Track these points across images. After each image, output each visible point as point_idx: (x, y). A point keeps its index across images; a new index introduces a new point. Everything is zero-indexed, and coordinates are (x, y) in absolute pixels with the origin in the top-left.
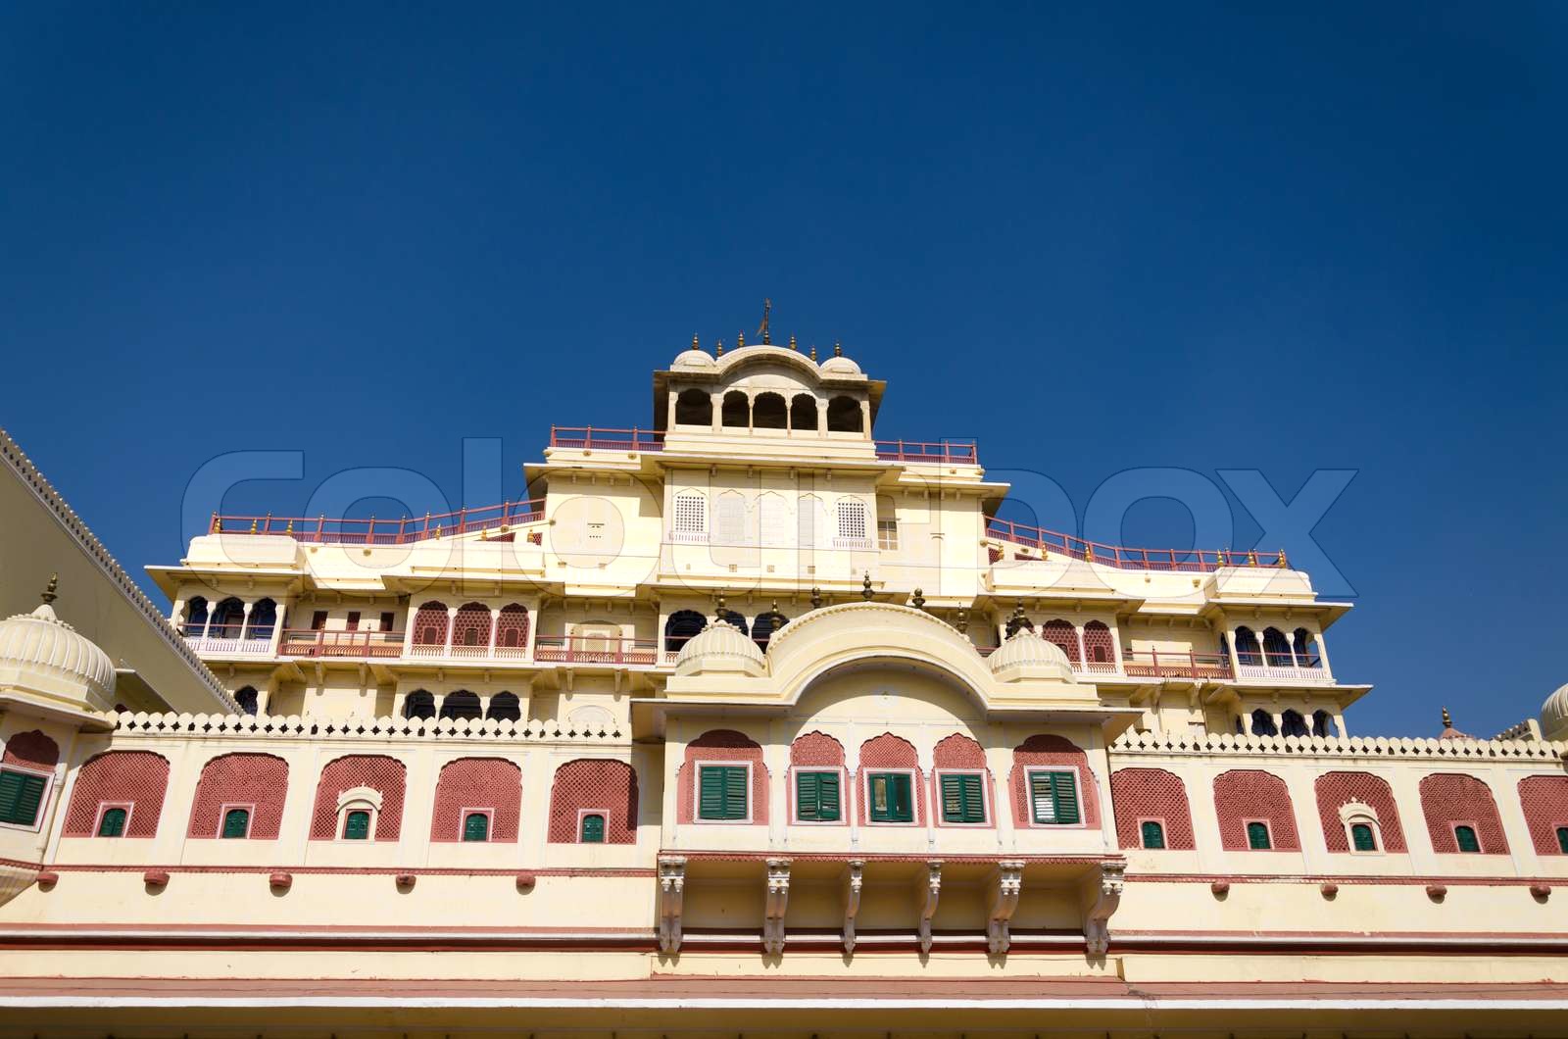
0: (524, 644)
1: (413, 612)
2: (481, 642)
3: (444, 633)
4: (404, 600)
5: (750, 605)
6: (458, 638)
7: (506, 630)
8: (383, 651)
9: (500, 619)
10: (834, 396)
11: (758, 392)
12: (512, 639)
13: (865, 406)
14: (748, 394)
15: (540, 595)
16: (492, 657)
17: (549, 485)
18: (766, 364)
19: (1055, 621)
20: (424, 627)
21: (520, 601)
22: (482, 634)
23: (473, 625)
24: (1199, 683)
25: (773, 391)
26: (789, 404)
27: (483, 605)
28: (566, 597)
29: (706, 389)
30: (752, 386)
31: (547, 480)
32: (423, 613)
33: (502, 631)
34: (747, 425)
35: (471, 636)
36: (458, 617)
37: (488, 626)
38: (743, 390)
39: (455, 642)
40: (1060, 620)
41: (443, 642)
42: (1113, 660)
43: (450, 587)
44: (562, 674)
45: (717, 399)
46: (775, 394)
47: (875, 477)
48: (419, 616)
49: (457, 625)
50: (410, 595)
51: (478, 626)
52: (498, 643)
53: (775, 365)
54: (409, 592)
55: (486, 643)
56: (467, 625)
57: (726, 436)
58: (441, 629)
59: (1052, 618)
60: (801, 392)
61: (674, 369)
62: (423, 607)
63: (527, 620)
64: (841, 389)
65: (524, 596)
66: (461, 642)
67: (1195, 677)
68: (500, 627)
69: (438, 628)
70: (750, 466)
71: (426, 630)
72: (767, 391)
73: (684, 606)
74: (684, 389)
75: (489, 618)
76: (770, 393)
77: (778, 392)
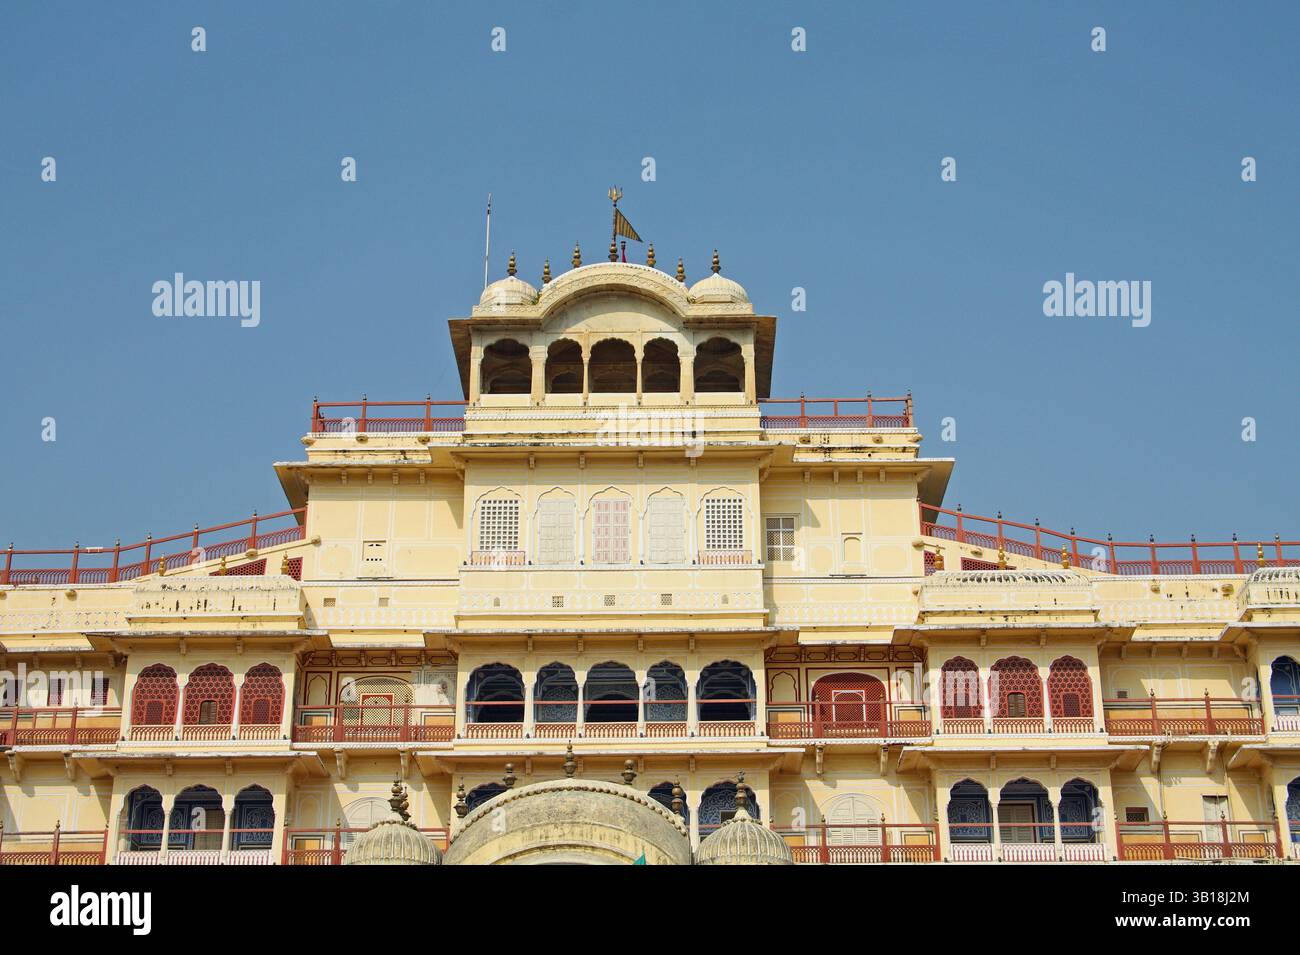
0: (278, 720)
1: (131, 680)
2: (221, 719)
3: (172, 708)
4: (120, 662)
5: (580, 654)
6: (191, 714)
7: (253, 701)
8: (94, 735)
9: (245, 685)
10: (704, 338)
11: (594, 341)
12: (262, 713)
13: (748, 351)
14: (581, 343)
15: (297, 651)
16: (236, 741)
17: (311, 488)
18: (608, 295)
19: (1010, 659)
20: (146, 701)
21: (272, 660)
22: (222, 708)
23: (210, 696)
24: (1214, 741)
25: (617, 336)
26: (639, 355)
27: (223, 668)
28: (334, 651)
29: (522, 339)
30: (588, 331)
31: (307, 482)
32: (144, 681)
33: (249, 703)
34: (580, 390)
35: (207, 711)
36: (189, 685)
37: (230, 696)
38: (574, 338)
39: (186, 720)
40: (1016, 659)
41: (172, 721)
42: (1090, 712)
43: (179, 644)
44: (328, 756)
45: (538, 354)
46: (620, 340)
47: (758, 459)
48: (141, 686)
49: (189, 697)
50: (126, 657)
51: (216, 696)
52: (243, 720)
53: (619, 296)
54: (125, 653)
55: (229, 720)
56: (203, 696)
57: (551, 408)
58: (169, 703)
59: (1006, 655)
60: (657, 336)
61: (479, 312)
62: (145, 674)
63: (281, 685)
64: (714, 329)
65: (277, 652)
66: (195, 719)
67: (1213, 731)
68: (245, 697)
69: (164, 701)
70: (582, 452)
71: (149, 704)
72: (609, 336)
73: (491, 658)
74: (492, 340)
75: (231, 684)
76: (613, 340)
77: (624, 337)
